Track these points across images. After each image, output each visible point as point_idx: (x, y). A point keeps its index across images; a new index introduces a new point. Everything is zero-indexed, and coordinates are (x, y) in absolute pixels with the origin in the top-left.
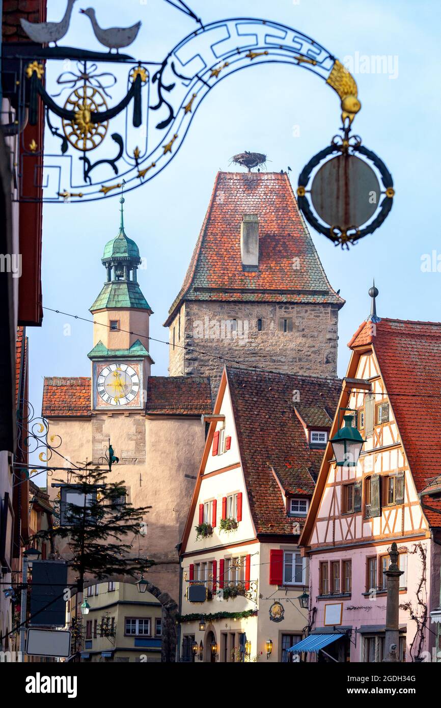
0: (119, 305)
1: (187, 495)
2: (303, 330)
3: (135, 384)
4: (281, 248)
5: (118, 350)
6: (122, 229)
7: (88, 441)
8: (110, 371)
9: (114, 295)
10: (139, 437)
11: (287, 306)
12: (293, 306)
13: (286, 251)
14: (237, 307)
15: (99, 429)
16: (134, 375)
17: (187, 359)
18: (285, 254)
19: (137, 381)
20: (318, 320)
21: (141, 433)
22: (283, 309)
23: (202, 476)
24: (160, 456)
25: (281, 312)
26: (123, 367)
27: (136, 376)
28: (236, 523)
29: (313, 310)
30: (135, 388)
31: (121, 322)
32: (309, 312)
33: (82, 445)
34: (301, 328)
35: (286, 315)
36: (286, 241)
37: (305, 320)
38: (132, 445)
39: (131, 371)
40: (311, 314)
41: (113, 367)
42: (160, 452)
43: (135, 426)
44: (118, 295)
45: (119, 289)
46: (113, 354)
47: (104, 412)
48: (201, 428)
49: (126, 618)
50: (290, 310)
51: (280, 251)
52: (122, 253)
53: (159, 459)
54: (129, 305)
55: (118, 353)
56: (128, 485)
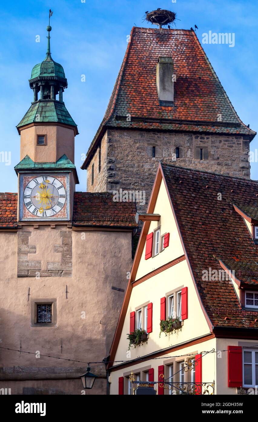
0: (47, 121)
1: (114, 308)
2: (218, 158)
3: (62, 196)
4: (194, 89)
5: (45, 163)
6: (49, 54)
7: (13, 253)
8: (37, 183)
9: (42, 111)
10: (65, 248)
11: (203, 136)
12: (208, 136)
13: (199, 91)
14: (156, 136)
15: (25, 241)
16: (61, 187)
17: (109, 182)
18: (197, 93)
19: (64, 193)
20: (231, 150)
21: (68, 245)
22: (199, 139)
23: (133, 282)
24: (87, 268)
25: (197, 142)
26: (50, 179)
27: (63, 188)
28: (180, 322)
29: (226, 141)
30: (62, 200)
31: (48, 136)
32: (223, 142)
33: (7, 257)
34: (216, 157)
35: (202, 145)
36: (197, 83)
37: (220, 149)
38: (58, 257)
39: (58, 184)
40: (225, 144)
41: (40, 180)
42: (86, 264)
43: (62, 238)
44: (45, 112)
45: (46, 106)
46: (40, 166)
47: (30, 224)
48: (127, 241)
50: (205, 140)
51: (193, 91)
52: (49, 73)
53: (86, 270)
54: (56, 120)
55: (45, 166)
56: (54, 297)
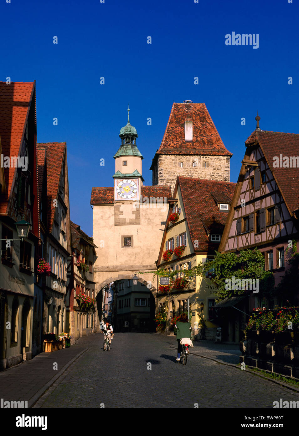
0: (127, 154)
2: (214, 167)
3: (135, 189)
4: (203, 133)
5: (127, 174)
6: (129, 122)
7: (113, 215)
8: (123, 183)
9: (125, 150)
10: (137, 212)
11: (207, 156)
12: (209, 156)
13: (205, 134)
14: (183, 157)
15: (118, 209)
16: (135, 185)
17: (160, 180)
18: (205, 135)
19: (136, 187)
20: (220, 162)
21: (138, 210)
22: (204, 158)
23: (167, 228)
24: (147, 221)
25: (203, 159)
26: (130, 181)
29: (218, 158)
31: (128, 162)
32: (216, 159)
33: (110, 217)
34: (213, 166)
35: (206, 161)
36: (205, 130)
37: (215, 162)
38: (134, 216)
39: (133, 183)
40: (217, 160)
41: (125, 181)
42: (147, 219)
44: (127, 150)
45: (127, 147)
46: (125, 176)
47: (120, 202)
49: (135, 298)
50: (208, 158)
51: (202, 134)
52: (129, 132)
53: (147, 222)
54: (132, 154)
56: (132, 234)
